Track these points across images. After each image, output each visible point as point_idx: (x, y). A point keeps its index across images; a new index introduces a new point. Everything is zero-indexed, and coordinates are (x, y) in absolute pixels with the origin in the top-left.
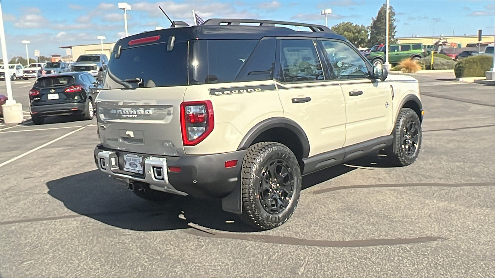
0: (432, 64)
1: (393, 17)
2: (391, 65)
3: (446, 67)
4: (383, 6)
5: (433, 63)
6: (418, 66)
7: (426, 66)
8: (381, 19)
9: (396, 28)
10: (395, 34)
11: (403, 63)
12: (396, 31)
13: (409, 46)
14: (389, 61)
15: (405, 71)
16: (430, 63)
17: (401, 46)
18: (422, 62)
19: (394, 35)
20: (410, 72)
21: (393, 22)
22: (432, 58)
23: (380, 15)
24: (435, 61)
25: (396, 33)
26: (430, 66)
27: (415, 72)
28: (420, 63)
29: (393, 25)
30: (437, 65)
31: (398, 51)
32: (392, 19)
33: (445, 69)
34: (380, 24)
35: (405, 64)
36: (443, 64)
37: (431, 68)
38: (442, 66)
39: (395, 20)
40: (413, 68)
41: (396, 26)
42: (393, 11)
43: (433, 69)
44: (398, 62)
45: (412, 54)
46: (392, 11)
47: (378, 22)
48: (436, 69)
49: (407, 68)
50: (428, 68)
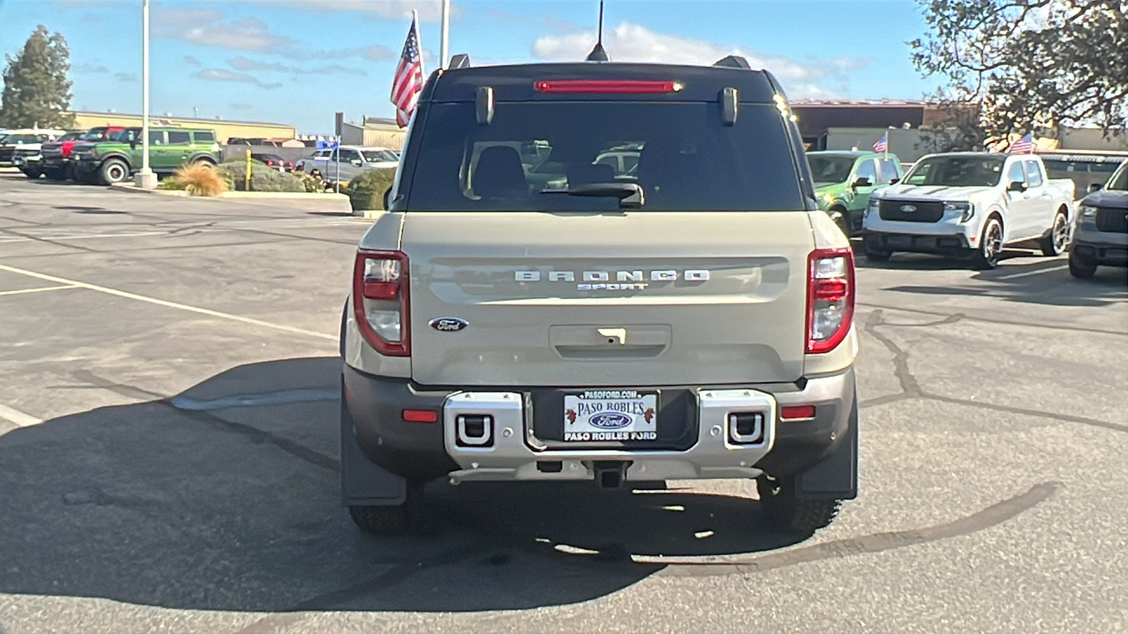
0: (248, 177)
1: (62, 60)
2: (156, 175)
3: (278, 187)
4: (37, 29)
5: (251, 176)
6: (221, 182)
7: (236, 182)
8: (33, 61)
9: (71, 87)
10: (71, 102)
11: (185, 174)
12: (71, 95)
13: (187, 133)
14: (150, 166)
15: (195, 191)
16: (245, 177)
17: (169, 133)
18: (228, 174)
19: (67, 104)
20: (207, 195)
21: (63, 71)
22: (249, 165)
23: (30, 50)
24: (255, 172)
25: (72, 98)
26: (244, 182)
27: (216, 192)
28: (225, 175)
29: (64, 78)
30: (261, 181)
31: (162, 141)
32: (63, 64)
33: (276, 191)
34: (31, 73)
35: (194, 176)
36: (272, 180)
37: (247, 187)
38: (270, 184)
39: (67, 67)
40: (212, 186)
41: (71, 83)
42: (63, 45)
43: (251, 189)
44: (174, 170)
45: (193, 153)
46: (61, 46)
47: (24, 67)
48: (259, 191)
49: (198, 185)
50: (240, 186)
